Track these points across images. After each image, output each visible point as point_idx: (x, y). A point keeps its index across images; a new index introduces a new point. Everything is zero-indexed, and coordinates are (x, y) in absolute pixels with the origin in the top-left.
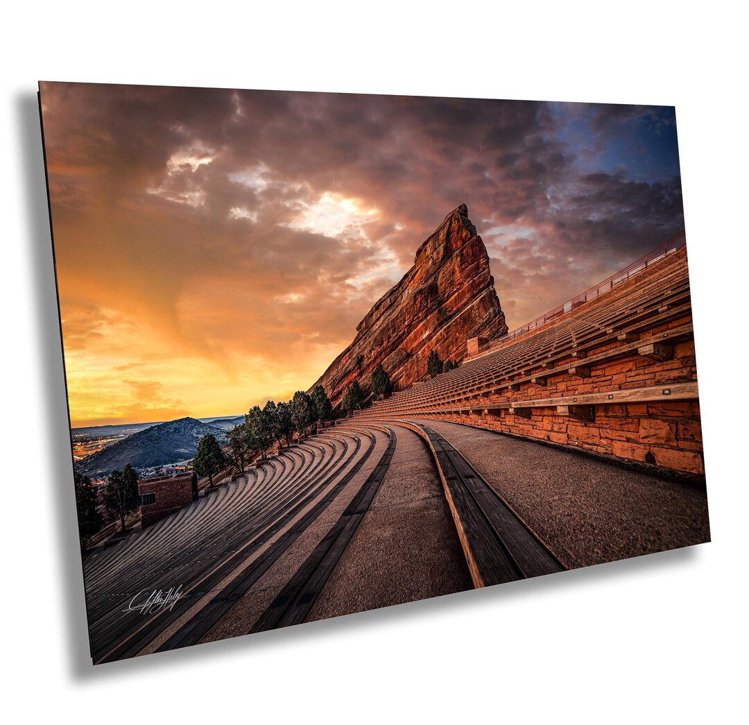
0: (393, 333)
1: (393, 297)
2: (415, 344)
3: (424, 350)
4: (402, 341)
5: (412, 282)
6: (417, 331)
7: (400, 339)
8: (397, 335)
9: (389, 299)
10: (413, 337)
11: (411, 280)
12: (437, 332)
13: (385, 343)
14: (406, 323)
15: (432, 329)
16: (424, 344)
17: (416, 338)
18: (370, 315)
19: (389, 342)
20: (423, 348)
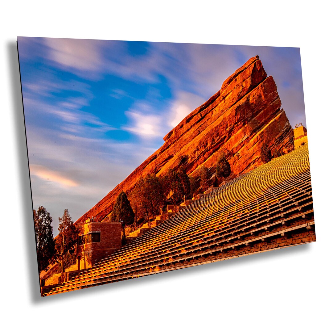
0: (216, 136)
1: (203, 113)
2: (236, 145)
3: (243, 149)
4: (223, 143)
5: (223, 101)
6: (238, 136)
7: (222, 142)
8: (220, 138)
9: (200, 113)
10: (233, 140)
11: (222, 100)
12: (254, 136)
13: (209, 144)
14: (228, 129)
15: (249, 134)
16: (244, 145)
17: (236, 140)
18: (181, 126)
19: (212, 144)
20: (243, 148)
